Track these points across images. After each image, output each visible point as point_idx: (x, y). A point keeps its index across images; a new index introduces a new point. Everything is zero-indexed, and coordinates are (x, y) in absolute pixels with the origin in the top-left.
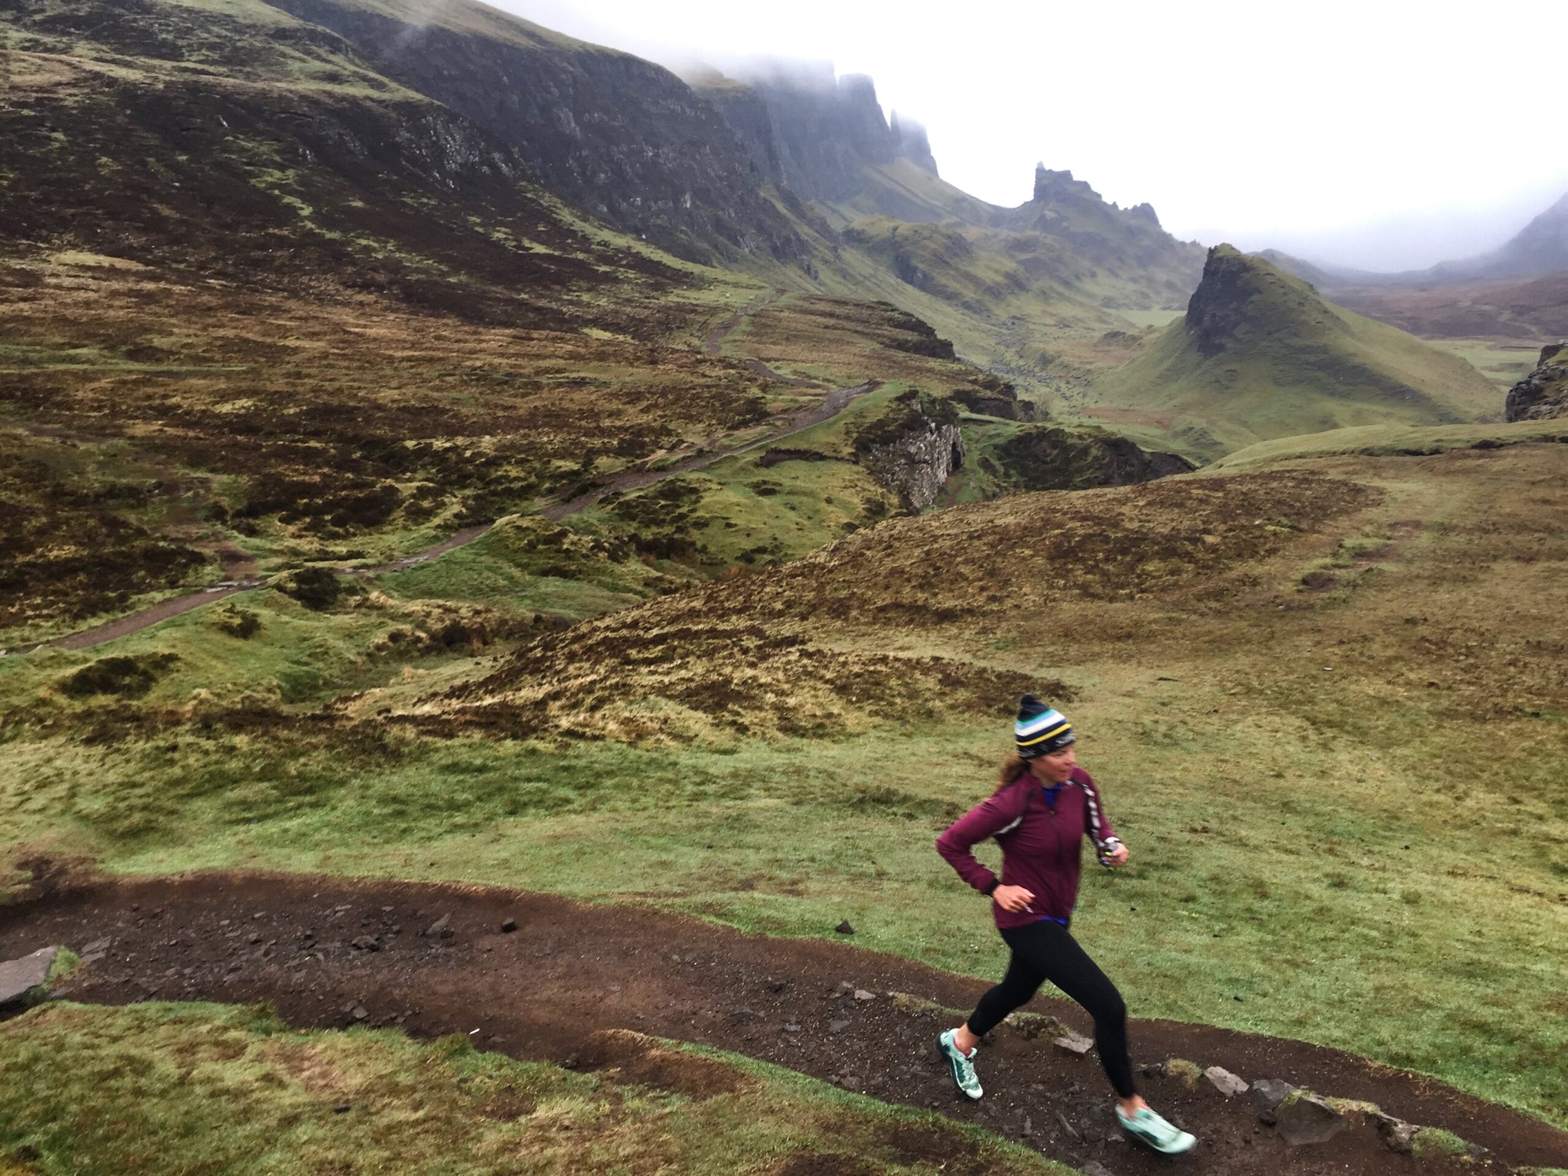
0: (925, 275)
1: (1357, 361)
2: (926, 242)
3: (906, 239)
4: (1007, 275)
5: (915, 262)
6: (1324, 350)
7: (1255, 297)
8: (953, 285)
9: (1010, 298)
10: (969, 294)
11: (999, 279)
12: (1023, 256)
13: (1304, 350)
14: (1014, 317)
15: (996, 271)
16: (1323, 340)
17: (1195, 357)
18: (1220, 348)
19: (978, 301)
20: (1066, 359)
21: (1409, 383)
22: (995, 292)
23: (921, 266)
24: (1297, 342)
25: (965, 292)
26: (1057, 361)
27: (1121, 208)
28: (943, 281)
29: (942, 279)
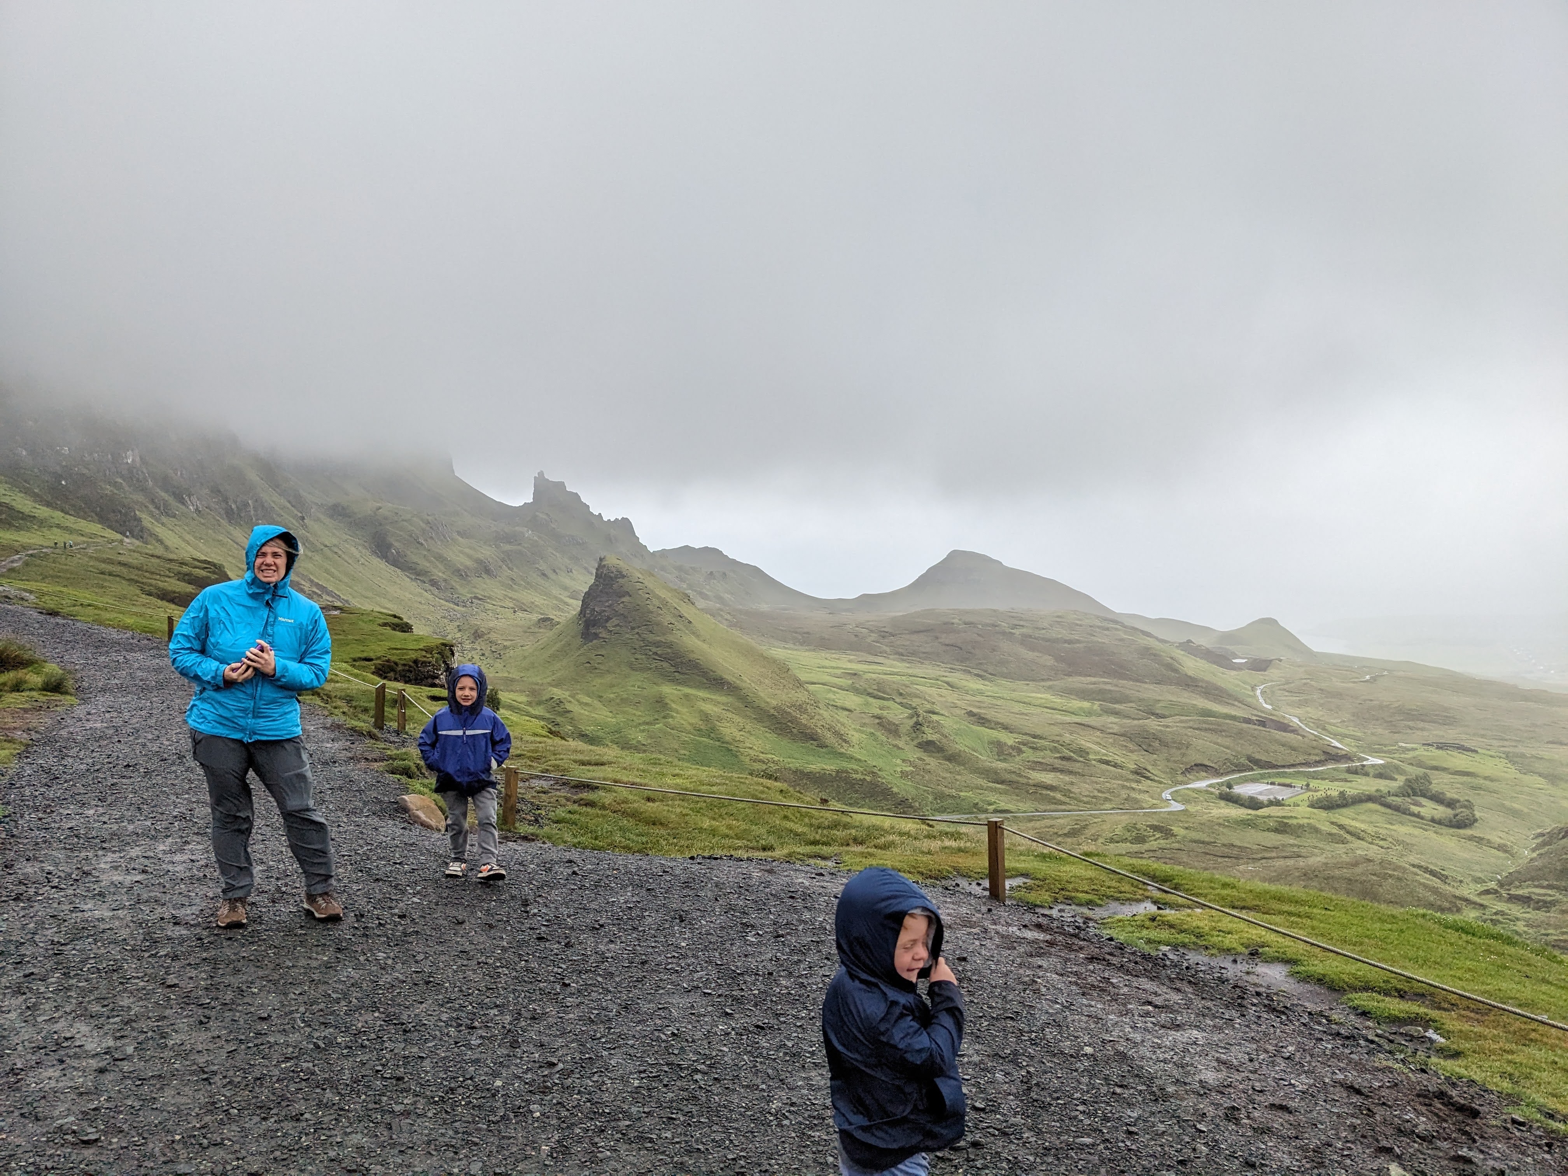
0: (398, 553)
1: (692, 656)
2: (405, 523)
3: (386, 518)
4: (479, 562)
5: (391, 540)
6: (670, 645)
7: (626, 599)
8: (424, 564)
9: (476, 580)
10: (439, 573)
11: (469, 563)
12: (508, 547)
13: (657, 644)
14: (476, 598)
15: (469, 557)
16: (670, 638)
17: (579, 640)
18: (596, 636)
19: (445, 580)
20: (493, 636)
21: (728, 677)
22: (461, 574)
23: (396, 544)
24: (651, 637)
25: (435, 571)
26: (485, 637)
27: (605, 519)
28: (415, 558)
29: (414, 557)
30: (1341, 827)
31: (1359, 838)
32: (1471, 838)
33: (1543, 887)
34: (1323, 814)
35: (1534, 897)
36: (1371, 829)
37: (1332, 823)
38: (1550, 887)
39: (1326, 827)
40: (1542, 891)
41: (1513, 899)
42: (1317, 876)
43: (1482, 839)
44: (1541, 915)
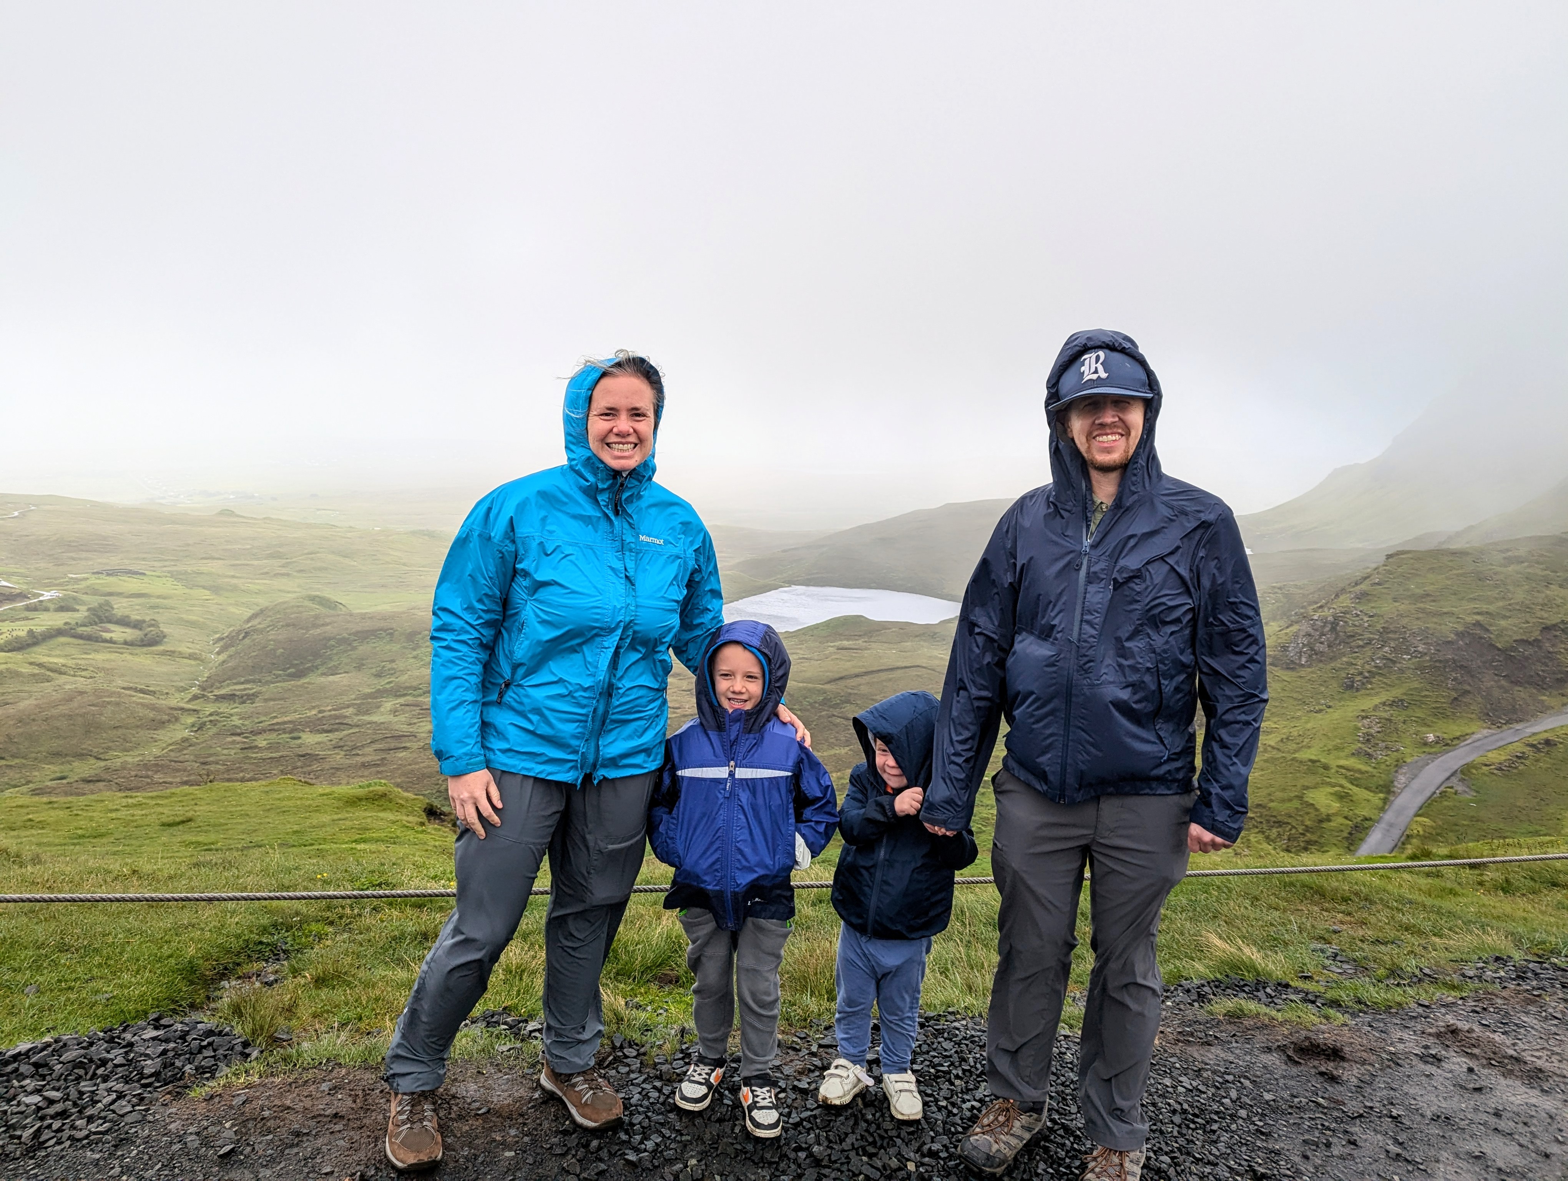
30: (40, 665)
31: (61, 673)
32: (164, 653)
33: (242, 683)
34: (18, 656)
35: (238, 693)
36: (70, 663)
37: (31, 664)
38: (247, 682)
39: (26, 669)
40: (242, 687)
41: (220, 698)
42: (34, 720)
43: (174, 652)
44: (247, 708)
